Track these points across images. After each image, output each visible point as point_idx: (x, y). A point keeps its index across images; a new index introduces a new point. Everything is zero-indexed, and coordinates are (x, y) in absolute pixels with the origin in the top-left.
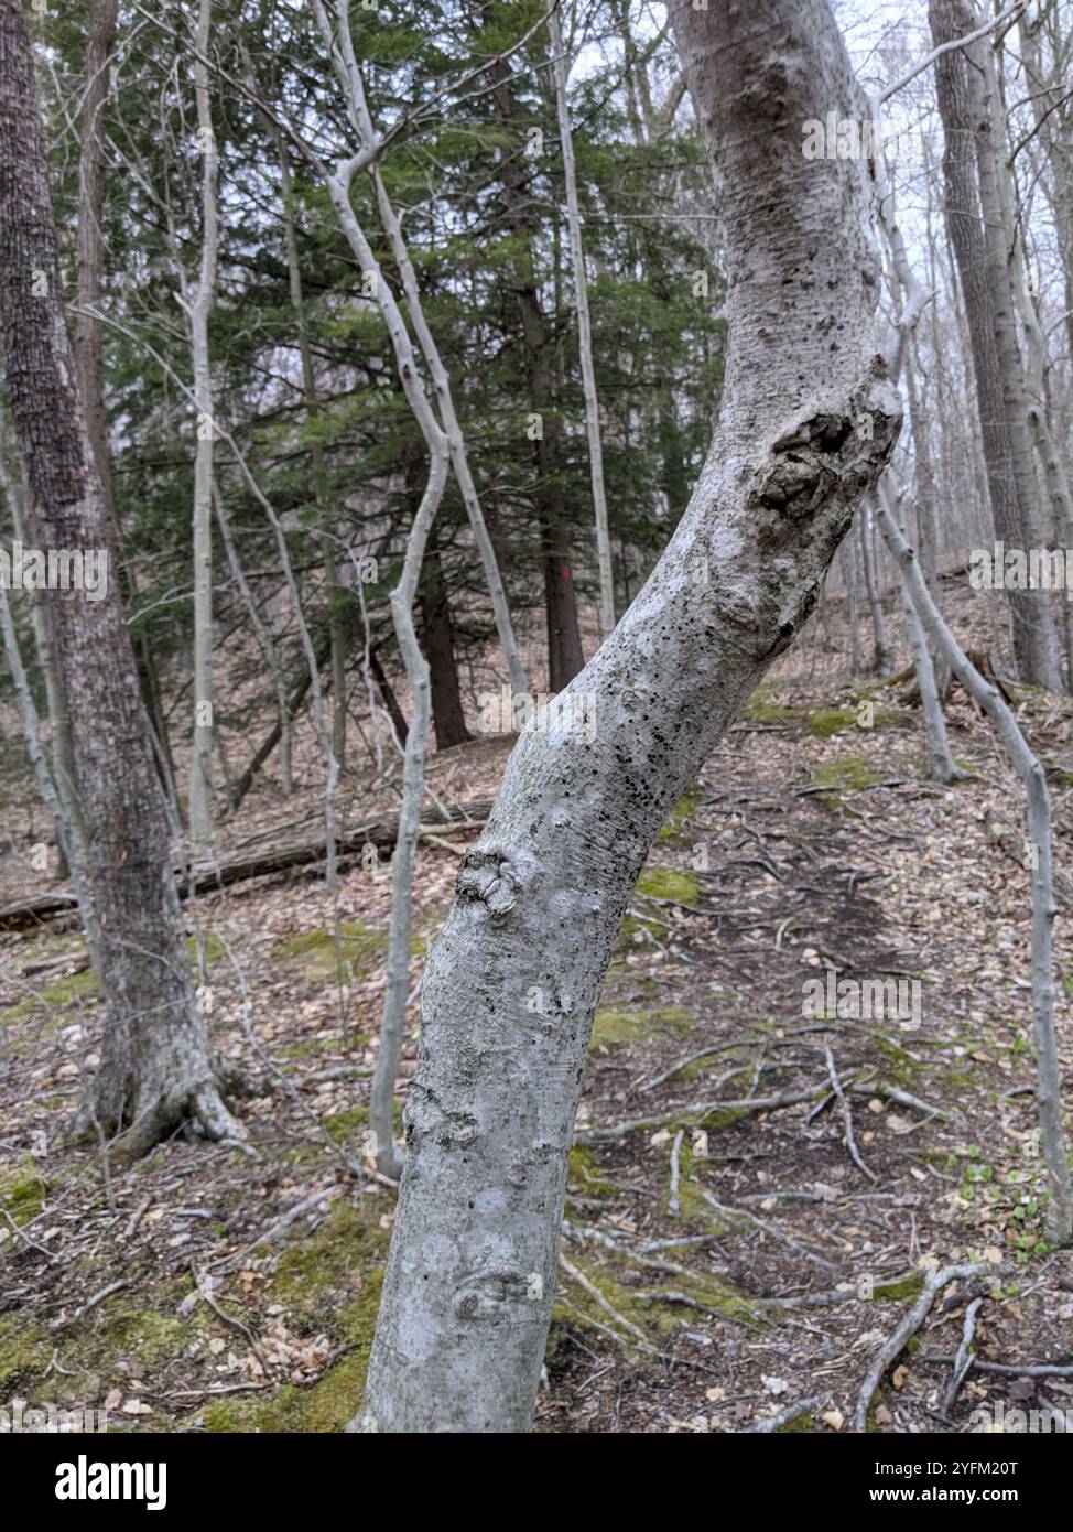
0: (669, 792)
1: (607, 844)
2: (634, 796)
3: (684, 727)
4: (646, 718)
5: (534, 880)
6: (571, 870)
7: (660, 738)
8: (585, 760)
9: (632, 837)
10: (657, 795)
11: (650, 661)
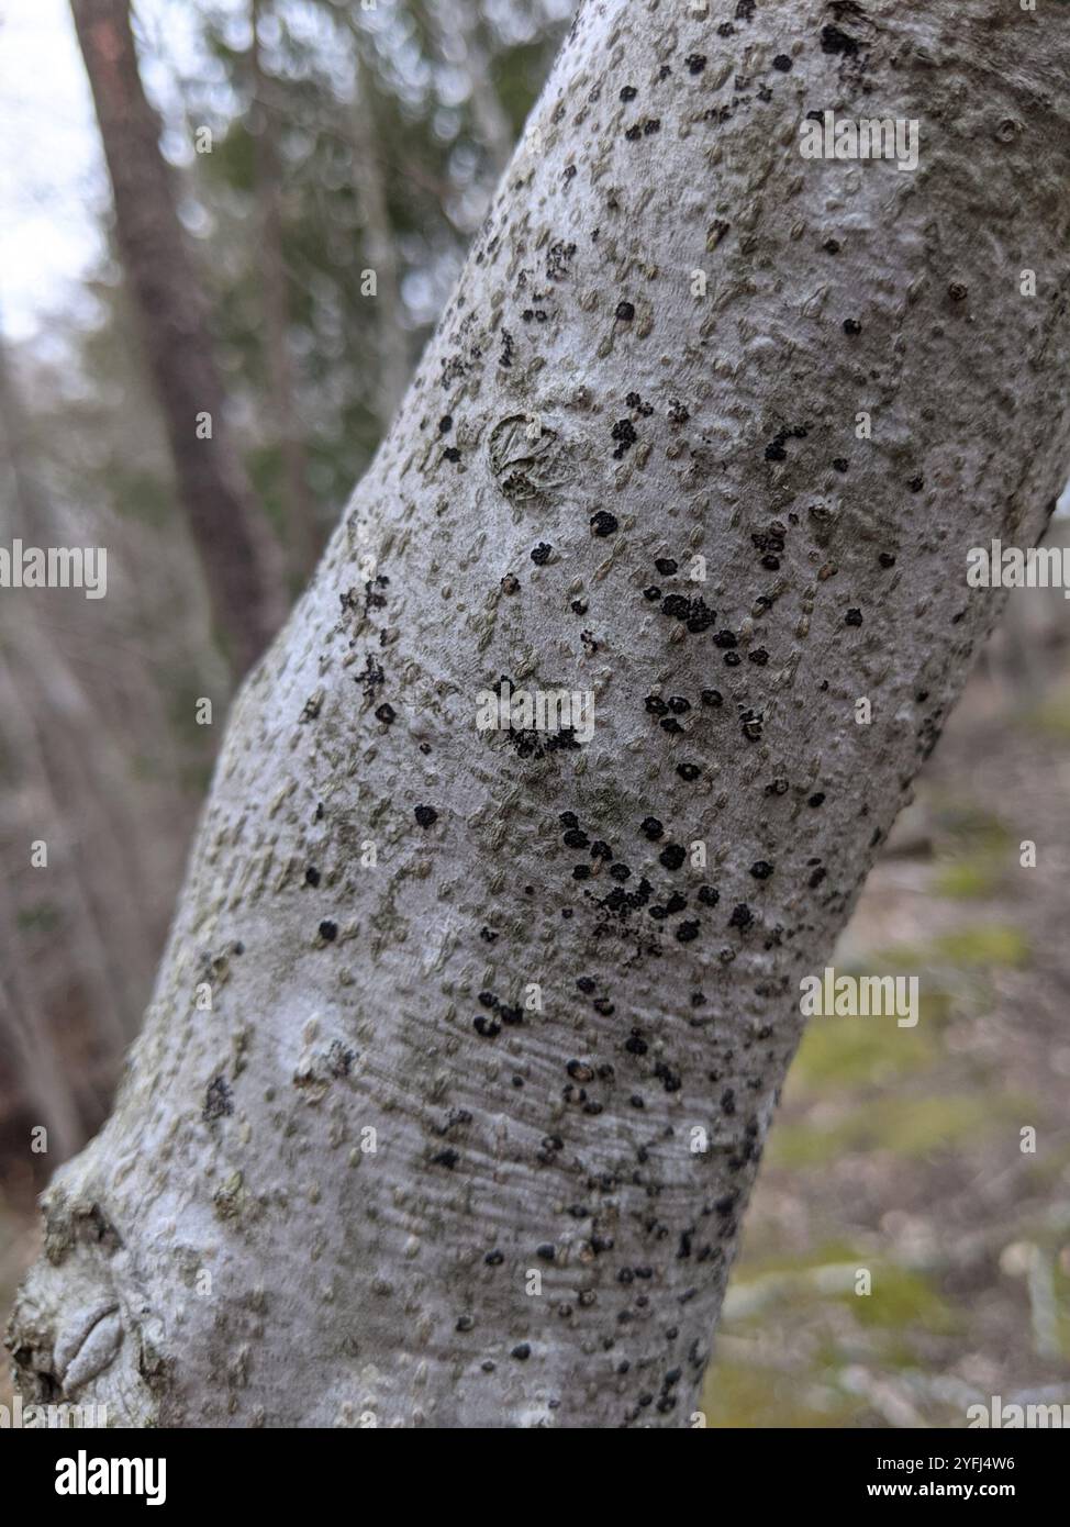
0: (792, 865)
1: (531, 1138)
2: (618, 901)
3: (800, 542)
4: (605, 525)
5: (224, 1330)
6: (385, 1273)
7: (689, 614)
8: (375, 773)
9: (653, 1094)
10: (734, 887)
11: (588, 254)
